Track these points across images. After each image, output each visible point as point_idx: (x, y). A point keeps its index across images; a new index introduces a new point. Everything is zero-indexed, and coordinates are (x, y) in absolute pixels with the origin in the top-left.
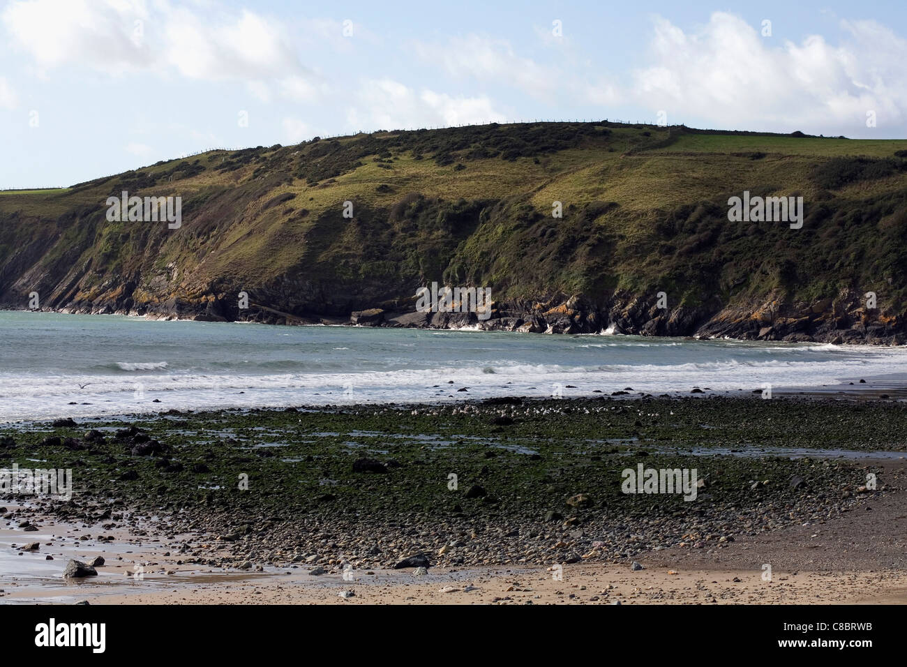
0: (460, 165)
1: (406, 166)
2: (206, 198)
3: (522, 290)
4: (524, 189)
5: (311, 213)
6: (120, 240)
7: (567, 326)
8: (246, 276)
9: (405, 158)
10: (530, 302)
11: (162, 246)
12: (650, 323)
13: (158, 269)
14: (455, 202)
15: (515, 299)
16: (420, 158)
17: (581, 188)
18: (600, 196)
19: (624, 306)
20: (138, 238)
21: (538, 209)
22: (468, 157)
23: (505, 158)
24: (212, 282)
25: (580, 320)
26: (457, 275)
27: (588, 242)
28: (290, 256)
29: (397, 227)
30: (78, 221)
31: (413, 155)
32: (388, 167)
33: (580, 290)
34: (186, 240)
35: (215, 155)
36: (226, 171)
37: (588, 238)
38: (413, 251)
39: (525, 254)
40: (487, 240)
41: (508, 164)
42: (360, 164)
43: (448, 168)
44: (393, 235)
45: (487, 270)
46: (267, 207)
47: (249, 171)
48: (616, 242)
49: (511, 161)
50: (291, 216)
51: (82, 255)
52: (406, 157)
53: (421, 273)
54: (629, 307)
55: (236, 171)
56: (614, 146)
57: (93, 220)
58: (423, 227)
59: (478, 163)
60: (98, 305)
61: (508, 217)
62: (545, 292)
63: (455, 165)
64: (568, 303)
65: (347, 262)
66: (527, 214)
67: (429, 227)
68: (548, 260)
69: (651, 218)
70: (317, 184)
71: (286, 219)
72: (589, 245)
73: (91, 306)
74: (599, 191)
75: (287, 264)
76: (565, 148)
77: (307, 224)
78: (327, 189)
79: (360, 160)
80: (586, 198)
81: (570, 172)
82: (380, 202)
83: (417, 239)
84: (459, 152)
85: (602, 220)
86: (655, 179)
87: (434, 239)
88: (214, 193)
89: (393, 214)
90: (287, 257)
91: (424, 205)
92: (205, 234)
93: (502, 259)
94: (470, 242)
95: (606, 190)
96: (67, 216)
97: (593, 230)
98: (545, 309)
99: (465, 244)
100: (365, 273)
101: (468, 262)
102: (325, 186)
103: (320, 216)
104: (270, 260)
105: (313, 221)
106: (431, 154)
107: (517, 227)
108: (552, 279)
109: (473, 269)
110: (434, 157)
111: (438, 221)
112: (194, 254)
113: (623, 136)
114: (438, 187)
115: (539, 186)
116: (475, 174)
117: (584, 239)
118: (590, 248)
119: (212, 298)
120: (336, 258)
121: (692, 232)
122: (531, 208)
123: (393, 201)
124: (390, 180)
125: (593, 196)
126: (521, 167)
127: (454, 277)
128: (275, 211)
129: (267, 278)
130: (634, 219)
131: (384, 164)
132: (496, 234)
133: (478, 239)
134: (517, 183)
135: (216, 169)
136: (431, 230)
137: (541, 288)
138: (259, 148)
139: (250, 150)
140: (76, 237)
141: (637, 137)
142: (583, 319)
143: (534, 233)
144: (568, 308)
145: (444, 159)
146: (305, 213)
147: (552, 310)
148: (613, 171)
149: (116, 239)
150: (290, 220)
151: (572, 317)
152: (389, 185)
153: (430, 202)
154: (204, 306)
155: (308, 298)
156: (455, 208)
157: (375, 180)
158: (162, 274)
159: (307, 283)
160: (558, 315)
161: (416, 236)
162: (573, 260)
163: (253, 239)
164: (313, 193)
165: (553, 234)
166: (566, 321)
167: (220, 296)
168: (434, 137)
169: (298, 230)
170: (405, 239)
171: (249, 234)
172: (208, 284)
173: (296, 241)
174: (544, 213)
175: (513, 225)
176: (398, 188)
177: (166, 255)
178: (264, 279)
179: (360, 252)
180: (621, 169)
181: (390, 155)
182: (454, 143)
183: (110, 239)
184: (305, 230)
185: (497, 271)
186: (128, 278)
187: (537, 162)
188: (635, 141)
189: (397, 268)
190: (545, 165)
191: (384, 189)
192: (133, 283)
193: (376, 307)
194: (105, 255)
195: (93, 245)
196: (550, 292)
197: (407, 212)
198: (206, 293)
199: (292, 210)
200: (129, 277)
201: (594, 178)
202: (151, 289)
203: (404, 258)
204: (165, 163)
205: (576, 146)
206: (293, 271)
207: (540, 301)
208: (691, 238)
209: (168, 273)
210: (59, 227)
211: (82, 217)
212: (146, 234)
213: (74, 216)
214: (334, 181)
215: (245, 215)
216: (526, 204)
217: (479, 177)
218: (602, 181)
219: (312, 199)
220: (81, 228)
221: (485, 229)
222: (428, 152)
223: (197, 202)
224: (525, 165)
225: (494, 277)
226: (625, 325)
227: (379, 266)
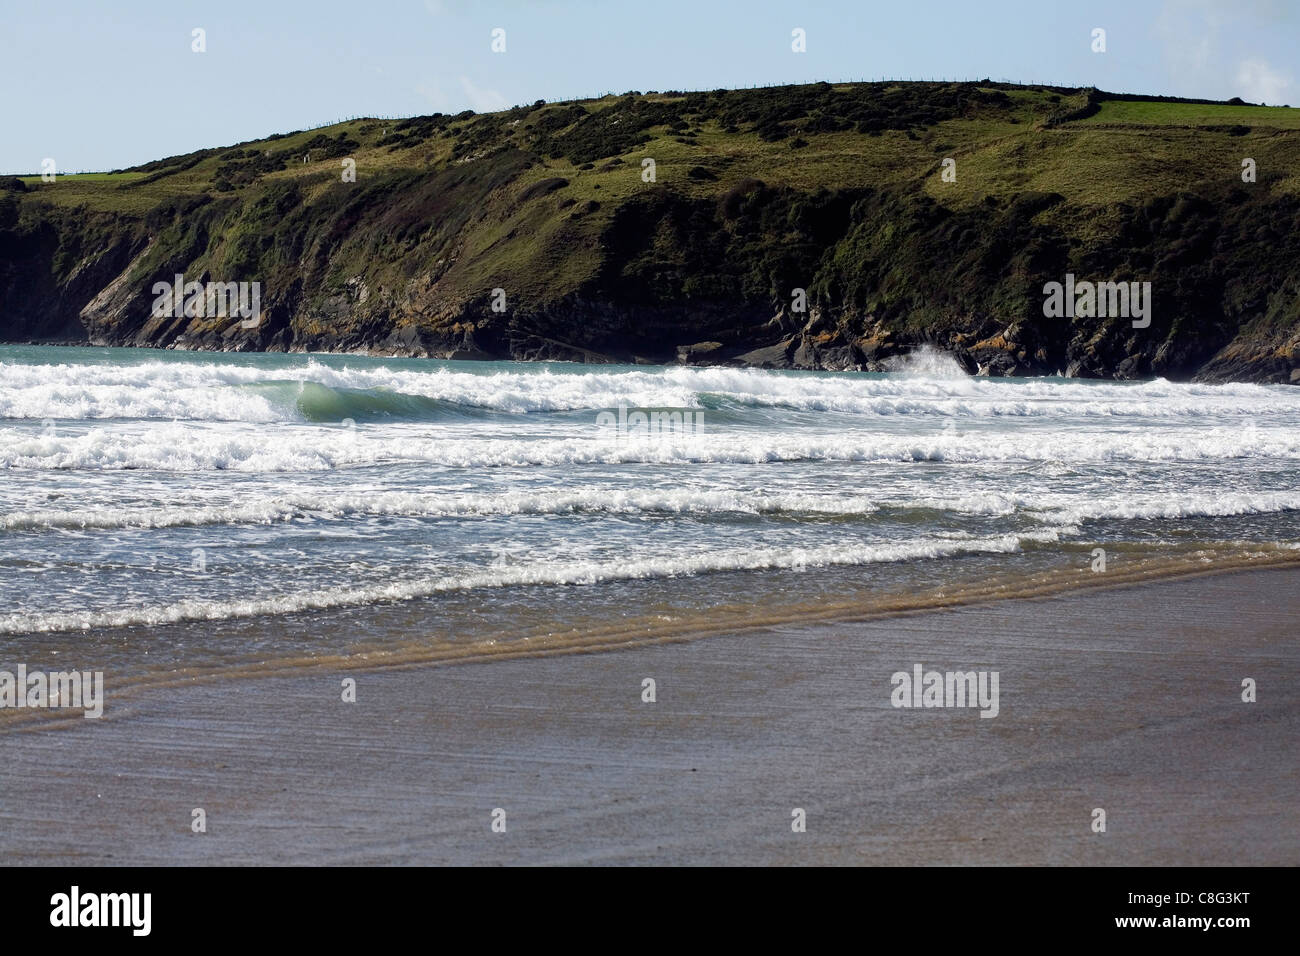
0: (799, 140)
1: (716, 142)
2: (394, 186)
3: (932, 316)
4: (906, 175)
5: (603, 206)
6: (259, 245)
7: (1011, 365)
8: (518, 296)
9: (711, 130)
10: (946, 334)
11: (333, 254)
12: (1126, 362)
13: (333, 286)
14: (813, 192)
15: (922, 329)
16: (733, 131)
17: (994, 173)
18: (1027, 185)
19: (1088, 338)
20: (286, 243)
21: (939, 201)
22: (807, 129)
23: (862, 131)
24: (467, 304)
25: (1025, 357)
26: (828, 295)
27: (1028, 248)
28: (581, 268)
29: (729, 226)
30: (178, 219)
31: (723, 127)
32: (693, 143)
33: (1024, 316)
34: (377, 245)
35: (369, 125)
36: (397, 148)
37: (1028, 242)
38: (759, 261)
39: (932, 265)
40: (869, 246)
41: (869, 140)
42: (648, 138)
43: (780, 145)
44: (725, 238)
45: (875, 286)
46: (527, 196)
47: (442, 148)
48: (1069, 248)
49: (873, 135)
50: (574, 210)
51: (189, 269)
52: (711, 128)
53: (773, 291)
54: (1096, 338)
55: (415, 148)
56: (1016, 115)
57: (204, 218)
58: (768, 227)
59: (823, 138)
60: (232, 338)
61: (898, 213)
62: (968, 319)
63: (790, 140)
64: (1006, 333)
65: (663, 278)
66: (928, 210)
67: (776, 228)
68: (970, 274)
69: (1113, 215)
70: (591, 167)
71: (567, 214)
72: (1029, 253)
73: (221, 340)
74: (1021, 179)
75: (578, 279)
76: (947, 117)
77: (599, 222)
78: (615, 173)
79: (644, 132)
80: (1007, 189)
81: (968, 151)
82: (698, 192)
83: (762, 245)
84: (792, 122)
85: (1044, 218)
86: (1103, 162)
87: (788, 244)
88: (406, 178)
89: (721, 207)
90: (578, 268)
91: (767, 194)
92: (411, 237)
93: (897, 272)
94: (842, 250)
95: (1031, 176)
96: (160, 211)
97: (1033, 232)
98: (971, 342)
99: (834, 252)
100: (690, 291)
101: (844, 275)
102: (609, 169)
103: (617, 211)
104: (551, 273)
105: (609, 218)
106: (749, 125)
107: (913, 228)
108: (979, 300)
109: (853, 286)
110: (755, 130)
111: (790, 217)
112: (394, 265)
113: (1022, 102)
114: (775, 170)
115: (927, 170)
116: (825, 153)
117: (1021, 245)
118: (1030, 257)
119: (469, 327)
120: (649, 271)
121: (1174, 234)
122: (931, 201)
123: (720, 190)
124: (705, 161)
125: (1017, 185)
126: (889, 144)
127: (823, 297)
128: (545, 203)
129: (551, 299)
130: (1089, 217)
131: (685, 138)
132: (883, 237)
133: (855, 244)
134: (891, 166)
135: (379, 145)
136: (782, 228)
137: (963, 313)
138: (437, 115)
139: (424, 118)
140: (178, 241)
141: (1044, 102)
142: (1029, 356)
143: (942, 235)
144: (1007, 341)
145: (772, 131)
146: (594, 206)
147: (982, 344)
148: (1032, 150)
149: (254, 244)
150: (574, 216)
151: (1013, 353)
152: (705, 167)
153: (774, 192)
154: (460, 336)
155: (611, 326)
156: (813, 199)
157: (684, 161)
158: (338, 294)
159: (610, 305)
160: (994, 351)
161: (759, 239)
162: (1008, 273)
163: (518, 242)
164: (593, 178)
165: (971, 237)
166: (1005, 358)
167: (481, 324)
168: (744, 100)
169: (589, 231)
170: (743, 244)
171: (512, 235)
172: (461, 306)
173: (588, 246)
174: (950, 207)
175: (908, 224)
176: (719, 172)
177: (343, 267)
178: (547, 299)
179: (680, 262)
180: (1043, 147)
181: (686, 126)
182: (783, 110)
183: (244, 243)
184: (600, 231)
185: (890, 289)
186: (275, 300)
187: (913, 137)
188: (1041, 109)
189: (738, 285)
190: (928, 141)
191: (699, 174)
192: (284, 307)
193: (711, 340)
194: (238, 267)
195: (207, 253)
196: (978, 319)
197: (742, 206)
198: (460, 319)
199: (572, 202)
200: (277, 297)
201: (1008, 160)
202: (323, 315)
203: (747, 269)
204: (283, 136)
205: (961, 115)
206: (587, 289)
207: (962, 332)
208: (1175, 244)
209: (349, 292)
210: (147, 227)
211: (184, 214)
212: (300, 238)
213: (172, 211)
214: (620, 161)
215: (488, 209)
216: (920, 195)
217: (834, 156)
218: (1021, 164)
219: (598, 187)
220: (185, 228)
221: (863, 230)
222: (744, 121)
223: (380, 191)
224: (896, 141)
225: (886, 298)
226: (1092, 365)
227: (710, 282)
